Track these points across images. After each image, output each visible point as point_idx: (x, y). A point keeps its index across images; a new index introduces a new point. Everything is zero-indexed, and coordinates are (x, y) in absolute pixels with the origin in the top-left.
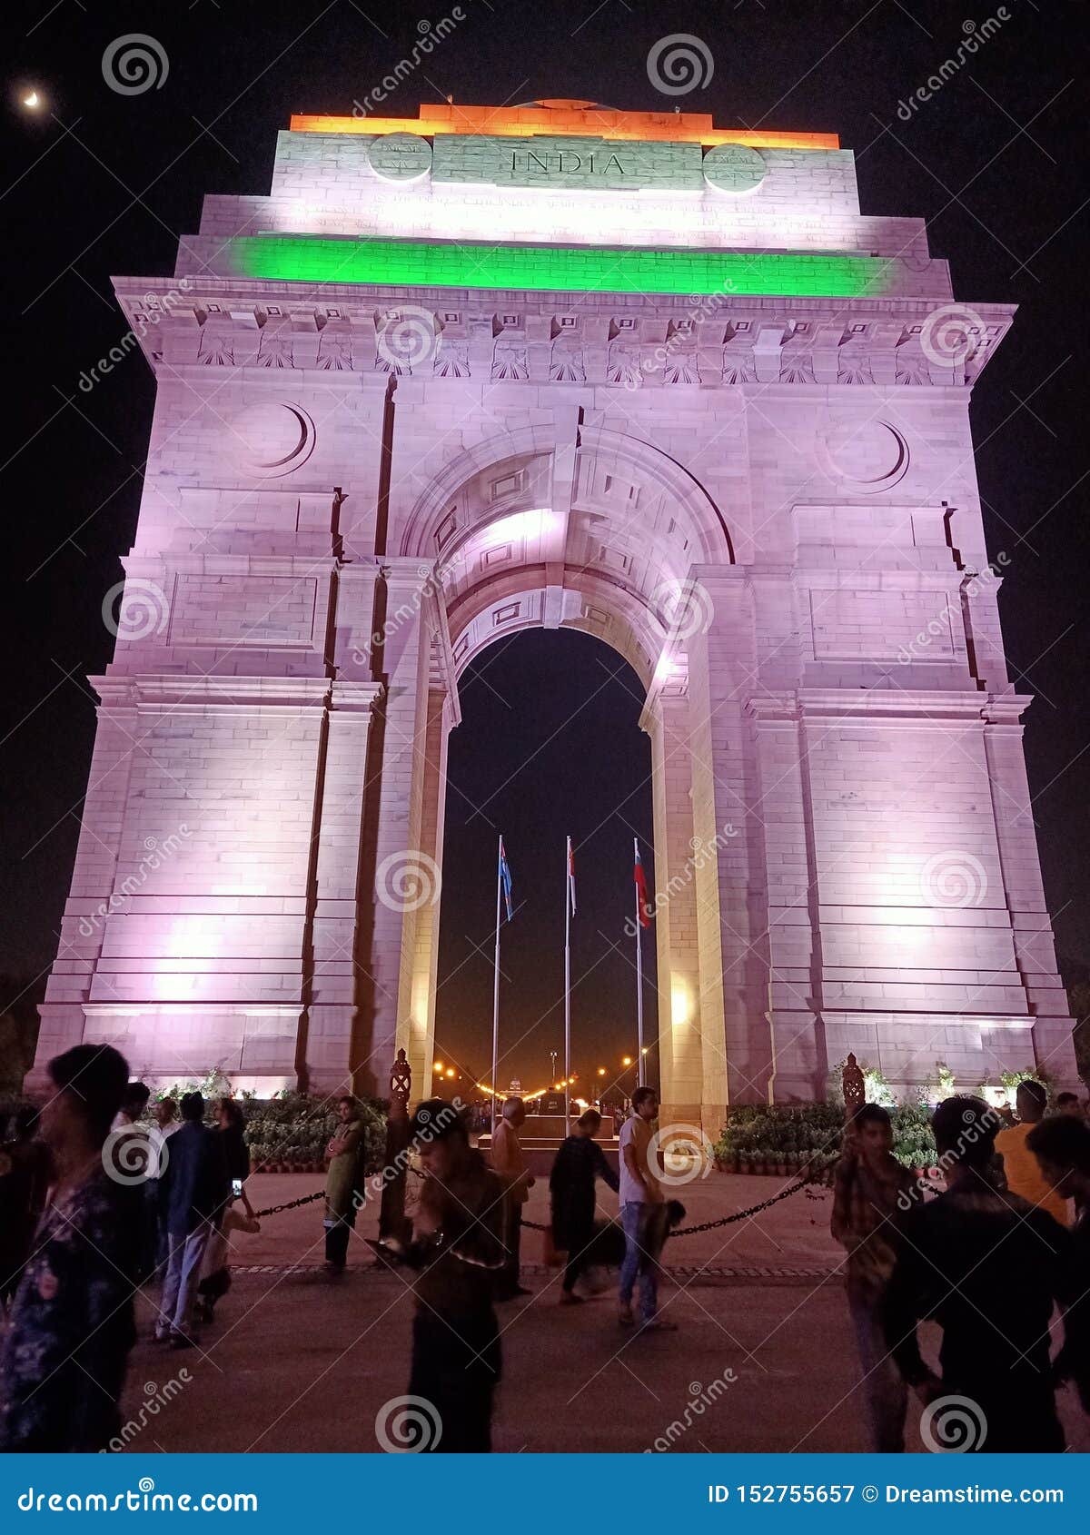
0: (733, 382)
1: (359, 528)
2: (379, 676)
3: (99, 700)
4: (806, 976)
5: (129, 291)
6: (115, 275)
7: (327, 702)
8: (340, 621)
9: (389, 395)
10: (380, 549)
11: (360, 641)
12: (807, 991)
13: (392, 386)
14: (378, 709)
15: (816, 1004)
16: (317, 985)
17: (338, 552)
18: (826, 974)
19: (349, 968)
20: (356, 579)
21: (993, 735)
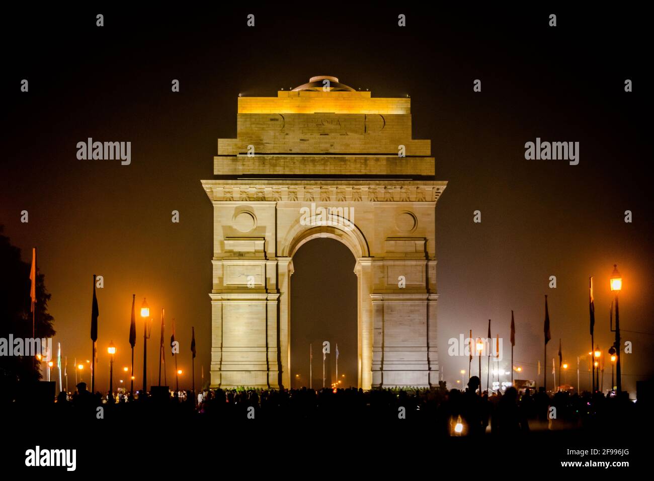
0: (371, 201)
1: (271, 250)
2: (278, 291)
3: (211, 300)
4: (380, 363)
5: (206, 184)
6: (202, 179)
7: (267, 300)
8: (267, 276)
9: (276, 207)
10: (276, 256)
11: (273, 281)
12: (380, 366)
13: (276, 204)
14: (278, 300)
15: (382, 369)
16: (270, 366)
17: (266, 256)
18: (384, 363)
19: (277, 363)
20: (271, 264)
21: (430, 304)
